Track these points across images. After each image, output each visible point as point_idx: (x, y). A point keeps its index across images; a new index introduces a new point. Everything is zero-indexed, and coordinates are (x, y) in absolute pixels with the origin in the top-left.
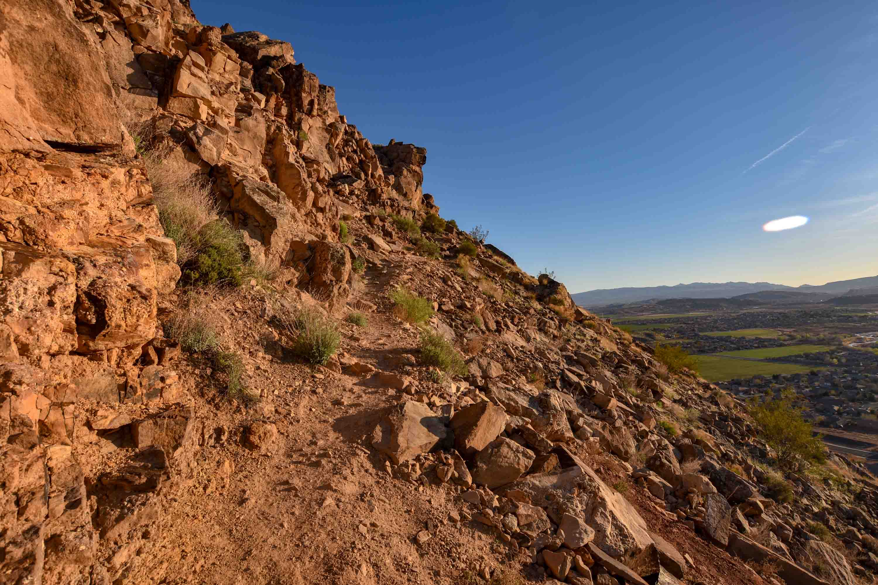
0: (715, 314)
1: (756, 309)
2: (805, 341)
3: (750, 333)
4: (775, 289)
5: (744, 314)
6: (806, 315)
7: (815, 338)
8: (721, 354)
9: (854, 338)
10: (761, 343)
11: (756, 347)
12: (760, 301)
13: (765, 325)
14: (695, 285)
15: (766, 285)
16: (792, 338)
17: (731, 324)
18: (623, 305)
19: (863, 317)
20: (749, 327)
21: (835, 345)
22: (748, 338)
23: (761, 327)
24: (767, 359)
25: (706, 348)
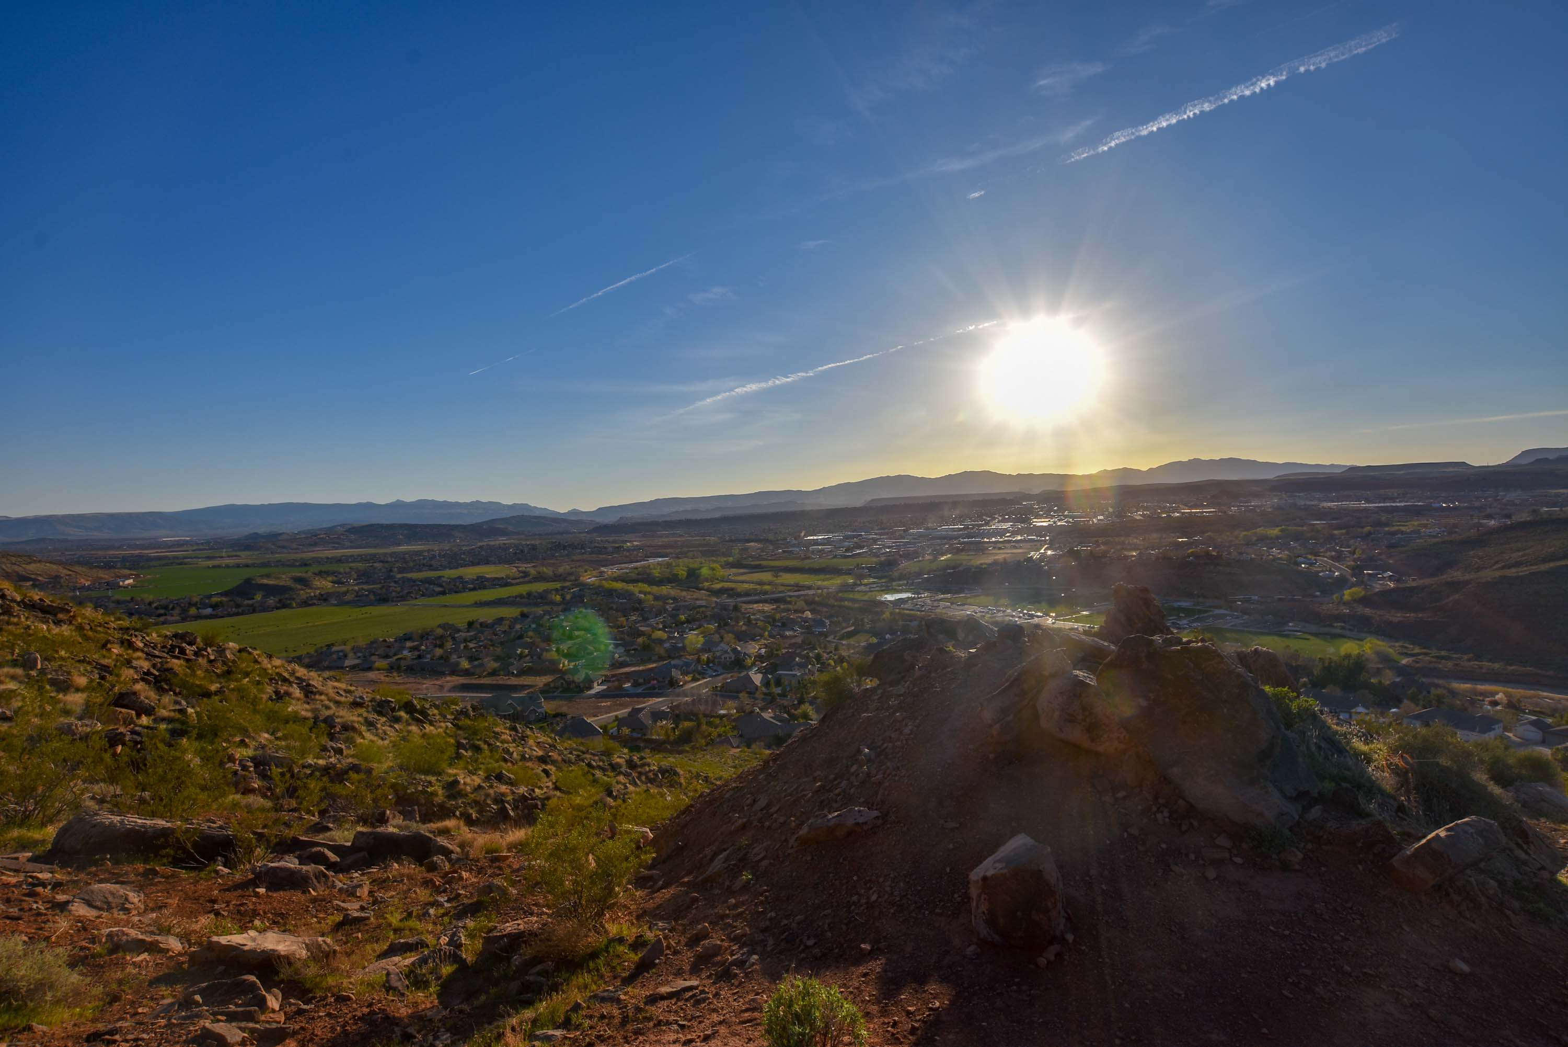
0: (436, 547)
1: (502, 540)
2: (540, 578)
3: (471, 572)
4: (537, 513)
5: (481, 547)
6: (559, 546)
7: (551, 573)
8: (414, 602)
9: (595, 573)
10: (481, 583)
11: (471, 590)
12: (510, 528)
13: (501, 561)
14: (421, 504)
15: (525, 507)
16: (526, 574)
17: (454, 560)
18: (280, 534)
19: (618, 547)
20: (478, 564)
21: (570, 581)
22: (467, 578)
23: (494, 563)
24: (476, 603)
25: (394, 594)
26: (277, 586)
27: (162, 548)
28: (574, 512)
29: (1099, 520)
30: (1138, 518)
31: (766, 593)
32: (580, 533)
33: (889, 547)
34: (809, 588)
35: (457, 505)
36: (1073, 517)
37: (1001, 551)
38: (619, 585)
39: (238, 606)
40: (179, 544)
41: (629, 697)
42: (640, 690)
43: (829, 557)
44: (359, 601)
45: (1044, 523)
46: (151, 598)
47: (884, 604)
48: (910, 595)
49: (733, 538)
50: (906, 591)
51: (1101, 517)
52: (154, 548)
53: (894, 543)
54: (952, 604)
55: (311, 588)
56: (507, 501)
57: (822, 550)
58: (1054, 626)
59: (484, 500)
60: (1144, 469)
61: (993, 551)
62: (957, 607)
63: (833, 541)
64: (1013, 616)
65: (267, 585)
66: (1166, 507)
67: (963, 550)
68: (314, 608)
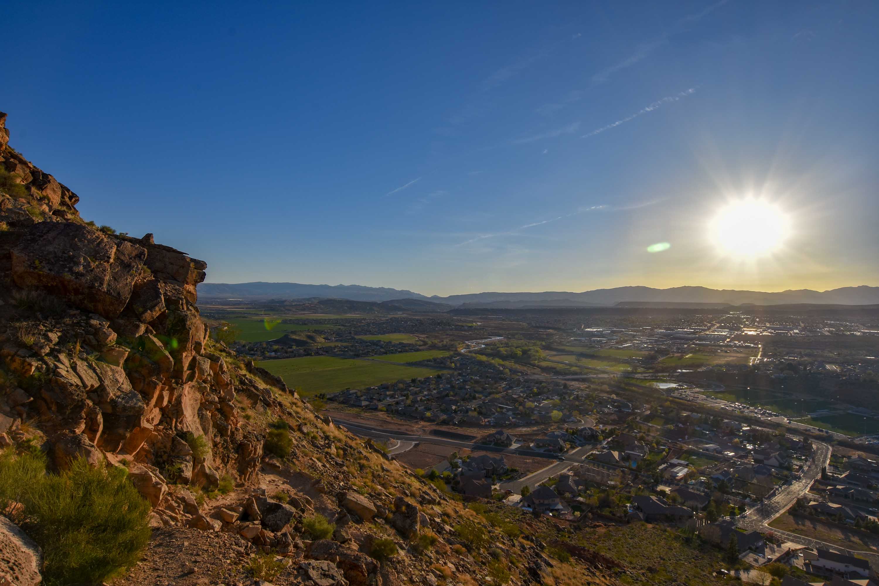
0: (368, 317)
1: (400, 315)
2: (434, 347)
3: (395, 338)
5: (391, 319)
6: (435, 322)
7: (440, 344)
8: (373, 358)
9: (464, 345)
10: (403, 348)
11: (400, 352)
12: (403, 307)
13: (407, 331)
15: (408, 292)
16: (425, 343)
17: (381, 328)
19: (470, 326)
20: (395, 332)
21: (453, 351)
22: (393, 342)
23: (403, 332)
24: (407, 363)
25: (361, 352)
26: (301, 340)
27: (231, 305)
28: (435, 297)
29: (795, 333)
30: (827, 334)
31: (576, 373)
32: (443, 313)
33: (646, 343)
34: (604, 372)
35: (371, 289)
36: (775, 329)
37: (727, 354)
38: (484, 358)
39: (286, 352)
40: (238, 303)
41: (541, 457)
42: (542, 451)
43: (607, 347)
44: (344, 354)
45: (752, 332)
46: (243, 342)
47: (658, 391)
48: (674, 385)
49: (538, 325)
50: (671, 381)
51: (797, 331)
52: (229, 305)
53: (648, 339)
54: (708, 397)
55: (316, 342)
56: (398, 288)
57: (601, 341)
58: (790, 426)
59: (386, 287)
60: (821, 290)
61: (722, 354)
62: (711, 400)
63: (605, 334)
64: (756, 413)
65: (295, 339)
66: (847, 325)
67: (699, 351)
68: (322, 357)
